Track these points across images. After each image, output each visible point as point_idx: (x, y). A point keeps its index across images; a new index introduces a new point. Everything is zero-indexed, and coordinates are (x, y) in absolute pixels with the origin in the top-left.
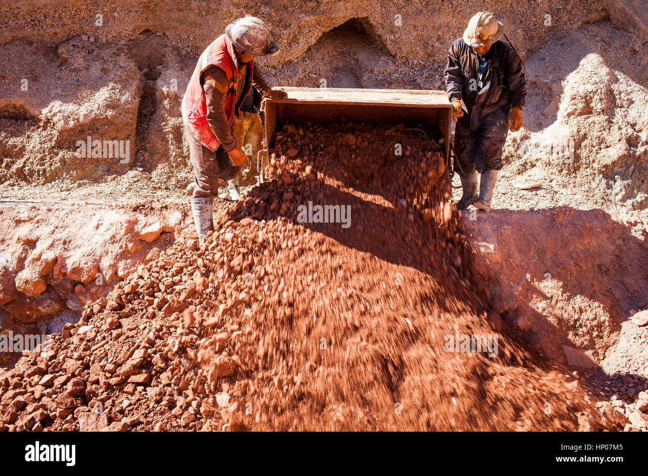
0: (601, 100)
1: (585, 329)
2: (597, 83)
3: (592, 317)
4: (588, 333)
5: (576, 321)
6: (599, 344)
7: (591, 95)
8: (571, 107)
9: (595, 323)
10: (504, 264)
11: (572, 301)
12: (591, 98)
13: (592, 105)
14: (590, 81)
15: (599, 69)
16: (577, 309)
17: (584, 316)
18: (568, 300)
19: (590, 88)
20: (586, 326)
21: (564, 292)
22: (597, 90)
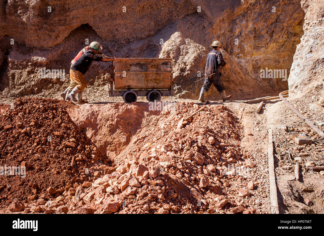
0: (173, 53)
1: (114, 145)
2: (173, 46)
3: (117, 140)
4: (115, 146)
5: (111, 142)
6: (118, 149)
7: (170, 51)
8: (163, 56)
9: (118, 142)
10: (89, 123)
11: (112, 135)
12: (170, 52)
13: (170, 55)
14: (171, 45)
15: (177, 39)
16: (113, 138)
17: (115, 140)
18: (110, 135)
19: (170, 48)
20: (115, 143)
21: (109, 132)
22: (172, 49)
